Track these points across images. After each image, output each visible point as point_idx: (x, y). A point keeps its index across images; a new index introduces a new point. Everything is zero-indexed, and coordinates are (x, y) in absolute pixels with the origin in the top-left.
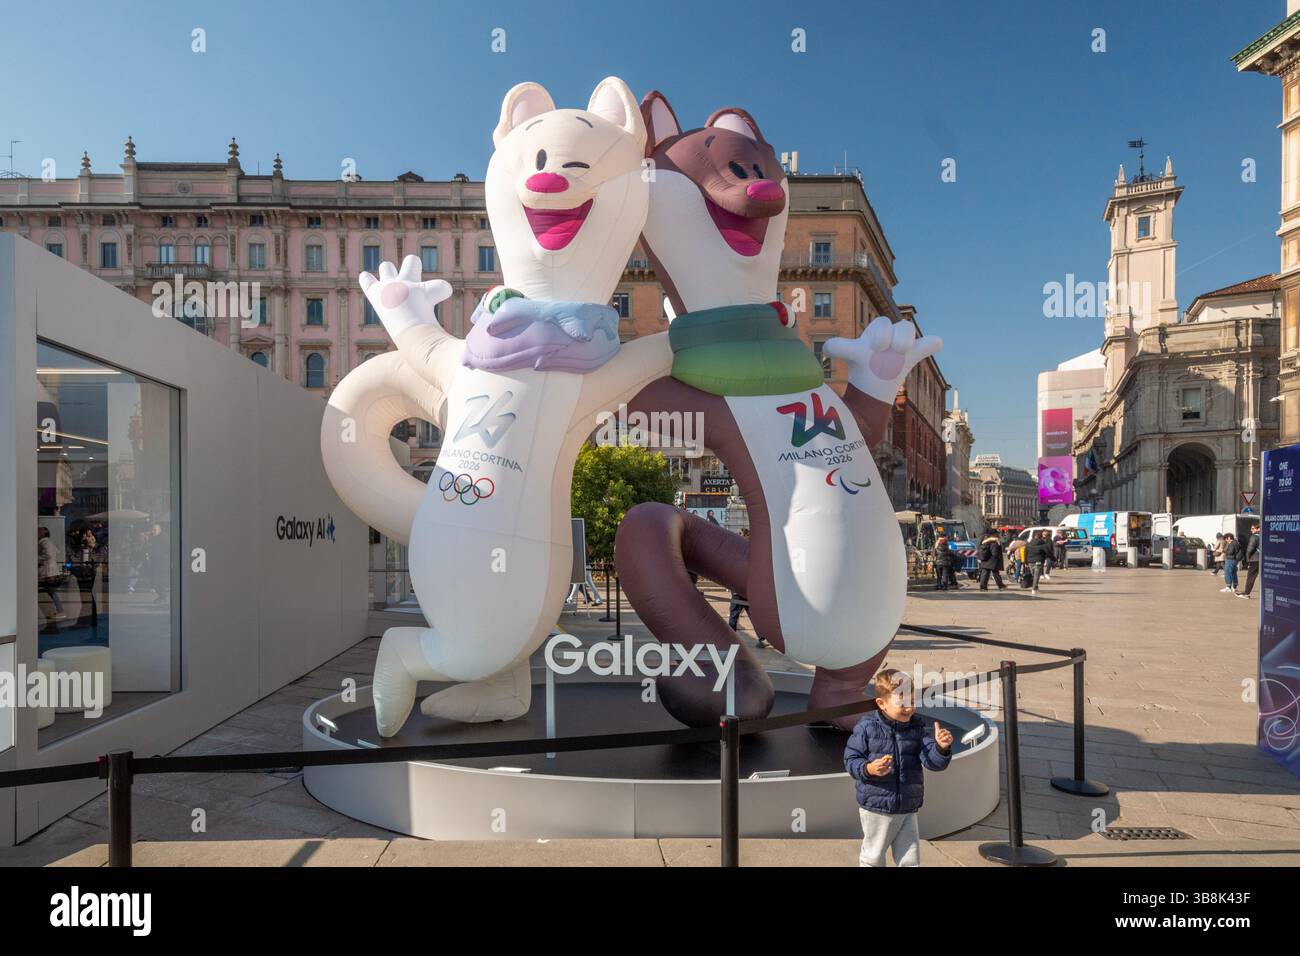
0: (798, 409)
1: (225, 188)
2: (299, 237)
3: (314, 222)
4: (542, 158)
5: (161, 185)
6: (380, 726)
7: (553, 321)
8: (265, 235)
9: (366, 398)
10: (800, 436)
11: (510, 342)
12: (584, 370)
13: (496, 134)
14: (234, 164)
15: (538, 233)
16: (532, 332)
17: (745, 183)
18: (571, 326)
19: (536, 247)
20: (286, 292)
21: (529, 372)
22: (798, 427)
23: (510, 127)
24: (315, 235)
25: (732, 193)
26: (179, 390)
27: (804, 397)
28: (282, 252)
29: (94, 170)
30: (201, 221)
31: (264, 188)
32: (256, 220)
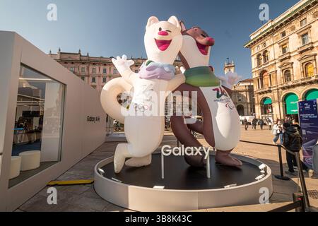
0: (217, 90)
1: (78, 58)
2: (91, 67)
3: (94, 64)
4: (160, 29)
5: (65, 56)
6: (116, 171)
7: (162, 68)
8: (85, 66)
9: (112, 87)
10: (218, 96)
11: (151, 72)
12: (168, 80)
13: (147, 27)
14: (80, 53)
15: (159, 47)
16: (157, 70)
17: (206, 38)
18: (167, 69)
19: (158, 50)
20: (88, 76)
21: (156, 79)
22: (218, 94)
23: (150, 25)
24: (94, 67)
25: (203, 41)
26: (65, 85)
27: (218, 87)
28: (88, 69)
29: (52, 53)
30: (73, 63)
31: (85, 58)
32: (83, 63)
